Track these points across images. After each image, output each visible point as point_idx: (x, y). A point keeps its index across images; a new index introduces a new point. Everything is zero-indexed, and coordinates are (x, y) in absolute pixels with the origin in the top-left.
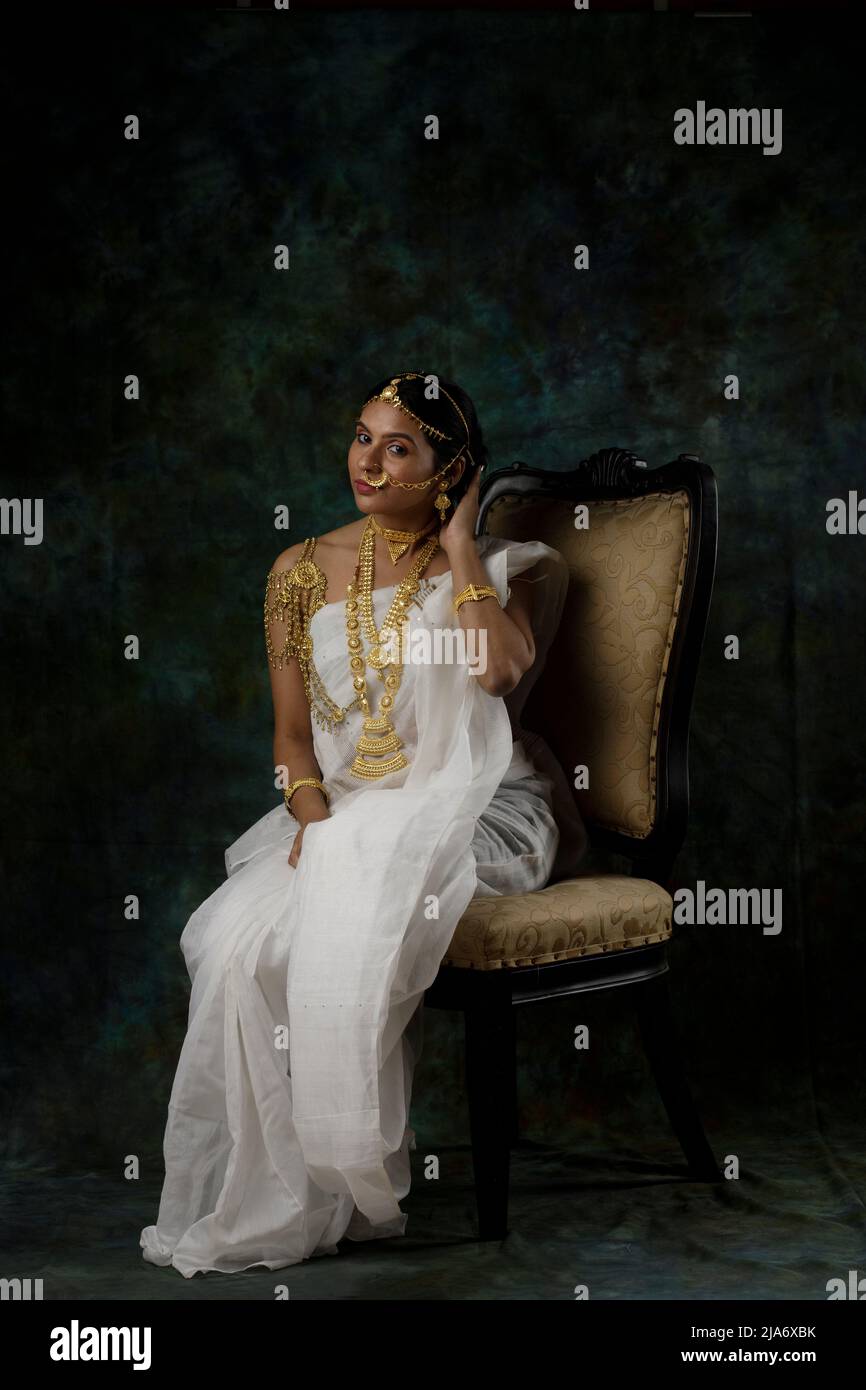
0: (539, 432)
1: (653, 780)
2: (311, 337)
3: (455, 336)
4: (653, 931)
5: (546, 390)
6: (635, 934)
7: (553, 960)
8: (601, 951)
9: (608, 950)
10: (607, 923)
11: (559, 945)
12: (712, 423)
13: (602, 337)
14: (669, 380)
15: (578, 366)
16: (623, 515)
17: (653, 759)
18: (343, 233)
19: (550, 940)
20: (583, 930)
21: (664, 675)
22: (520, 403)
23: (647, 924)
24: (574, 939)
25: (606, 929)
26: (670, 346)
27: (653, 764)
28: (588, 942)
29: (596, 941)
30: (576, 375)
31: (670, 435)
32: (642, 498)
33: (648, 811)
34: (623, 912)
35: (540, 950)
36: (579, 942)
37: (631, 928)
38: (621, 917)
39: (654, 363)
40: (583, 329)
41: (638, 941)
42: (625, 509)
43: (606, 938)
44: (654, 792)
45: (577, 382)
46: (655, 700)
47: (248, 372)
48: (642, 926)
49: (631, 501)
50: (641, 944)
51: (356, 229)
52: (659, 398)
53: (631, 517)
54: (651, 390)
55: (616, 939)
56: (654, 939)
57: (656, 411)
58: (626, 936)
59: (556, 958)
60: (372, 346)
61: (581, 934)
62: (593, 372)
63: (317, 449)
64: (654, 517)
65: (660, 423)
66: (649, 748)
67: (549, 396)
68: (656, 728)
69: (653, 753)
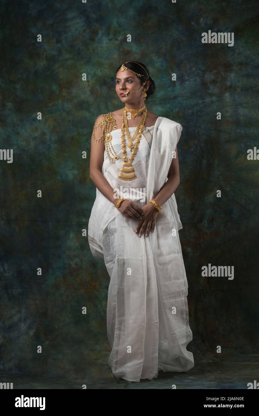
2: (107, 71)
5: (177, 85)
12: (227, 95)
13: (194, 69)
14: (214, 82)
15: (187, 78)
18: (116, 39)
22: (169, 89)
26: (214, 71)
30: (186, 80)
31: (214, 99)
39: (209, 77)
40: (188, 67)
45: (186, 83)
47: (88, 81)
51: (120, 38)
52: (211, 87)
54: (209, 85)
57: (210, 91)
62: (191, 80)
63: (109, 104)
65: (211, 95)
67: (178, 87)
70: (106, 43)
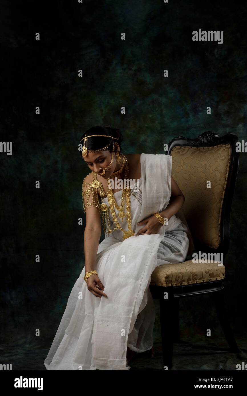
0: (189, 128)
1: (219, 231)
2: (120, 100)
3: (164, 100)
4: (219, 276)
5: (191, 116)
6: (213, 277)
7: (187, 284)
8: (202, 282)
9: (204, 282)
10: (204, 273)
11: (189, 280)
12: (240, 126)
13: (207, 100)
14: (227, 113)
15: (200, 109)
16: (211, 151)
17: (219, 224)
18: (130, 69)
19: (186, 278)
20: (197, 275)
21: (223, 199)
22: (183, 120)
23: (217, 274)
24: (194, 278)
25: (204, 276)
26: (228, 103)
27: (219, 226)
28: (198, 279)
29: (201, 279)
30: (200, 111)
31: (228, 129)
32: (216, 146)
33: (218, 240)
34: (209, 270)
35: (183, 281)
36: (195, 279)
37: (212, 275)
38: (208, 272)
39: (223, 108)
40: (202, 98)
41: (214, 279)
42: (212, 149)
43: (204, 278)
44: (220, 235)
45: (200, 113)
46: (220, 207)
47: (102, 111)
48: (215, 275)
49: (214, 147)
50: (215, 280)
51: (134, 68)
52: (225, 118)
53: (213, 151)
54: (222, 116)
55: (207, 279)
56: (219, 279)
57: (223, 122)
58: (210, 277)
59: (188, 283)
60: (139, 103)
61: (196, 276)
62: (205, 111)
64: (220, 151)
65: (225, 126)
66: (218, 221)
67: (191, 118)
68: (220, 215)
69: (219, 223)
70: (120, 73)
